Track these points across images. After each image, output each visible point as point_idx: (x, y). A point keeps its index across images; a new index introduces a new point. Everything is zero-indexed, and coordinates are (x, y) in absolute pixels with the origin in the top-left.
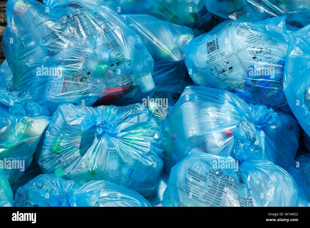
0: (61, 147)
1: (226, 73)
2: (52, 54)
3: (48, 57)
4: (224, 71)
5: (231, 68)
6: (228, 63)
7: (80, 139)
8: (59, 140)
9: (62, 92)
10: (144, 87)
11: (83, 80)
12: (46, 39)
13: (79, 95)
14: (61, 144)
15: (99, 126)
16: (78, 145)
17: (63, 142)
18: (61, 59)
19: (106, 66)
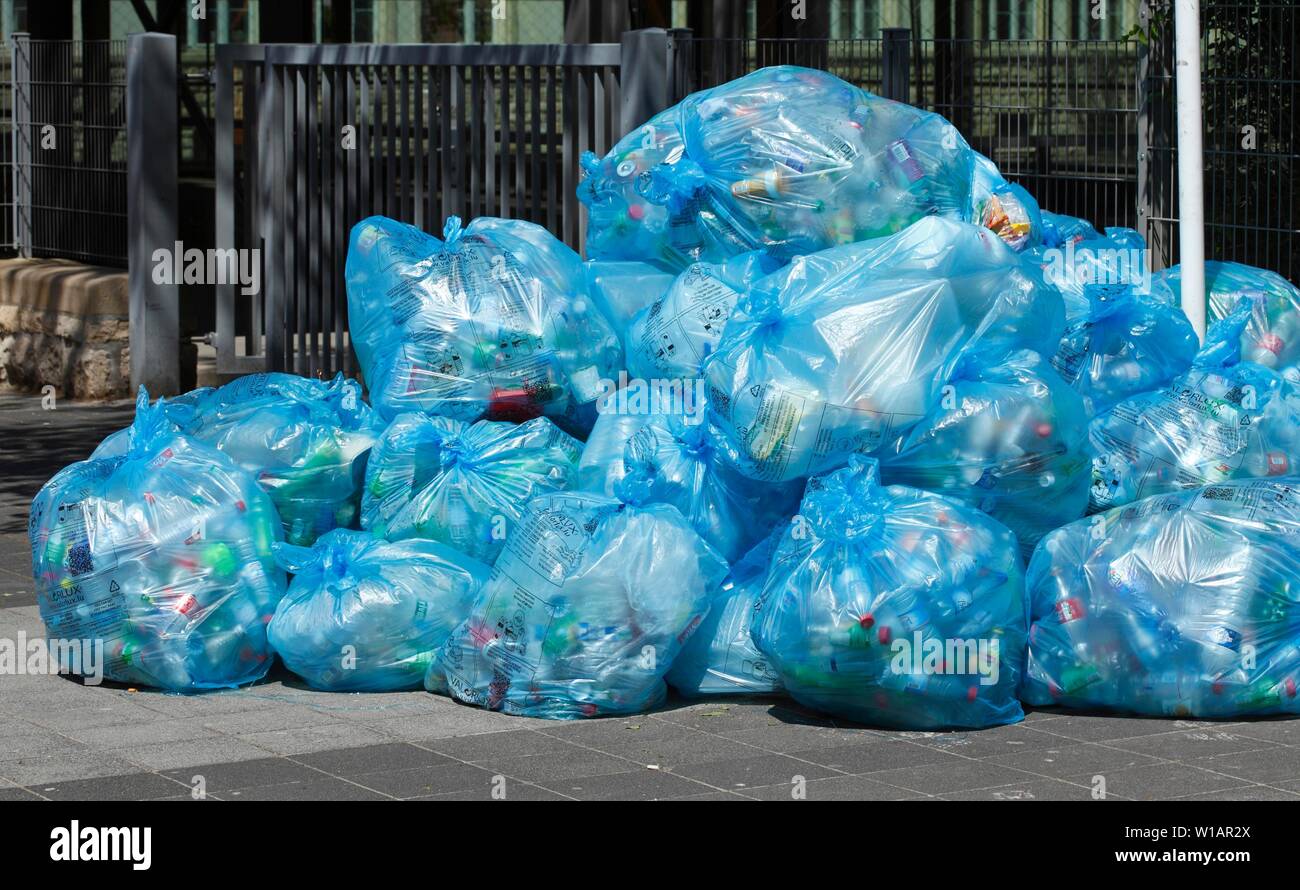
0: (381, 483)
1: (666, 356)
2: (400, 322)
3: (393, 327)
4: (662, 353)
5: (671, 347)
6: (666, 337)
7: (412, 471)
8: (378, 471)
9: (409, 390)
10: (579, 394)
11: (446, 370)
12: (392, 294)
13: (439, 397)
14: (382, 479)
15: (445, 449)
16: (410, 482)
17: (386, 476)
18: (410, 330)
19: (493, 347)
